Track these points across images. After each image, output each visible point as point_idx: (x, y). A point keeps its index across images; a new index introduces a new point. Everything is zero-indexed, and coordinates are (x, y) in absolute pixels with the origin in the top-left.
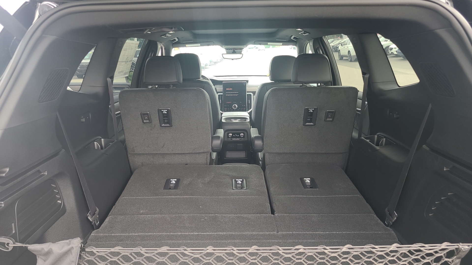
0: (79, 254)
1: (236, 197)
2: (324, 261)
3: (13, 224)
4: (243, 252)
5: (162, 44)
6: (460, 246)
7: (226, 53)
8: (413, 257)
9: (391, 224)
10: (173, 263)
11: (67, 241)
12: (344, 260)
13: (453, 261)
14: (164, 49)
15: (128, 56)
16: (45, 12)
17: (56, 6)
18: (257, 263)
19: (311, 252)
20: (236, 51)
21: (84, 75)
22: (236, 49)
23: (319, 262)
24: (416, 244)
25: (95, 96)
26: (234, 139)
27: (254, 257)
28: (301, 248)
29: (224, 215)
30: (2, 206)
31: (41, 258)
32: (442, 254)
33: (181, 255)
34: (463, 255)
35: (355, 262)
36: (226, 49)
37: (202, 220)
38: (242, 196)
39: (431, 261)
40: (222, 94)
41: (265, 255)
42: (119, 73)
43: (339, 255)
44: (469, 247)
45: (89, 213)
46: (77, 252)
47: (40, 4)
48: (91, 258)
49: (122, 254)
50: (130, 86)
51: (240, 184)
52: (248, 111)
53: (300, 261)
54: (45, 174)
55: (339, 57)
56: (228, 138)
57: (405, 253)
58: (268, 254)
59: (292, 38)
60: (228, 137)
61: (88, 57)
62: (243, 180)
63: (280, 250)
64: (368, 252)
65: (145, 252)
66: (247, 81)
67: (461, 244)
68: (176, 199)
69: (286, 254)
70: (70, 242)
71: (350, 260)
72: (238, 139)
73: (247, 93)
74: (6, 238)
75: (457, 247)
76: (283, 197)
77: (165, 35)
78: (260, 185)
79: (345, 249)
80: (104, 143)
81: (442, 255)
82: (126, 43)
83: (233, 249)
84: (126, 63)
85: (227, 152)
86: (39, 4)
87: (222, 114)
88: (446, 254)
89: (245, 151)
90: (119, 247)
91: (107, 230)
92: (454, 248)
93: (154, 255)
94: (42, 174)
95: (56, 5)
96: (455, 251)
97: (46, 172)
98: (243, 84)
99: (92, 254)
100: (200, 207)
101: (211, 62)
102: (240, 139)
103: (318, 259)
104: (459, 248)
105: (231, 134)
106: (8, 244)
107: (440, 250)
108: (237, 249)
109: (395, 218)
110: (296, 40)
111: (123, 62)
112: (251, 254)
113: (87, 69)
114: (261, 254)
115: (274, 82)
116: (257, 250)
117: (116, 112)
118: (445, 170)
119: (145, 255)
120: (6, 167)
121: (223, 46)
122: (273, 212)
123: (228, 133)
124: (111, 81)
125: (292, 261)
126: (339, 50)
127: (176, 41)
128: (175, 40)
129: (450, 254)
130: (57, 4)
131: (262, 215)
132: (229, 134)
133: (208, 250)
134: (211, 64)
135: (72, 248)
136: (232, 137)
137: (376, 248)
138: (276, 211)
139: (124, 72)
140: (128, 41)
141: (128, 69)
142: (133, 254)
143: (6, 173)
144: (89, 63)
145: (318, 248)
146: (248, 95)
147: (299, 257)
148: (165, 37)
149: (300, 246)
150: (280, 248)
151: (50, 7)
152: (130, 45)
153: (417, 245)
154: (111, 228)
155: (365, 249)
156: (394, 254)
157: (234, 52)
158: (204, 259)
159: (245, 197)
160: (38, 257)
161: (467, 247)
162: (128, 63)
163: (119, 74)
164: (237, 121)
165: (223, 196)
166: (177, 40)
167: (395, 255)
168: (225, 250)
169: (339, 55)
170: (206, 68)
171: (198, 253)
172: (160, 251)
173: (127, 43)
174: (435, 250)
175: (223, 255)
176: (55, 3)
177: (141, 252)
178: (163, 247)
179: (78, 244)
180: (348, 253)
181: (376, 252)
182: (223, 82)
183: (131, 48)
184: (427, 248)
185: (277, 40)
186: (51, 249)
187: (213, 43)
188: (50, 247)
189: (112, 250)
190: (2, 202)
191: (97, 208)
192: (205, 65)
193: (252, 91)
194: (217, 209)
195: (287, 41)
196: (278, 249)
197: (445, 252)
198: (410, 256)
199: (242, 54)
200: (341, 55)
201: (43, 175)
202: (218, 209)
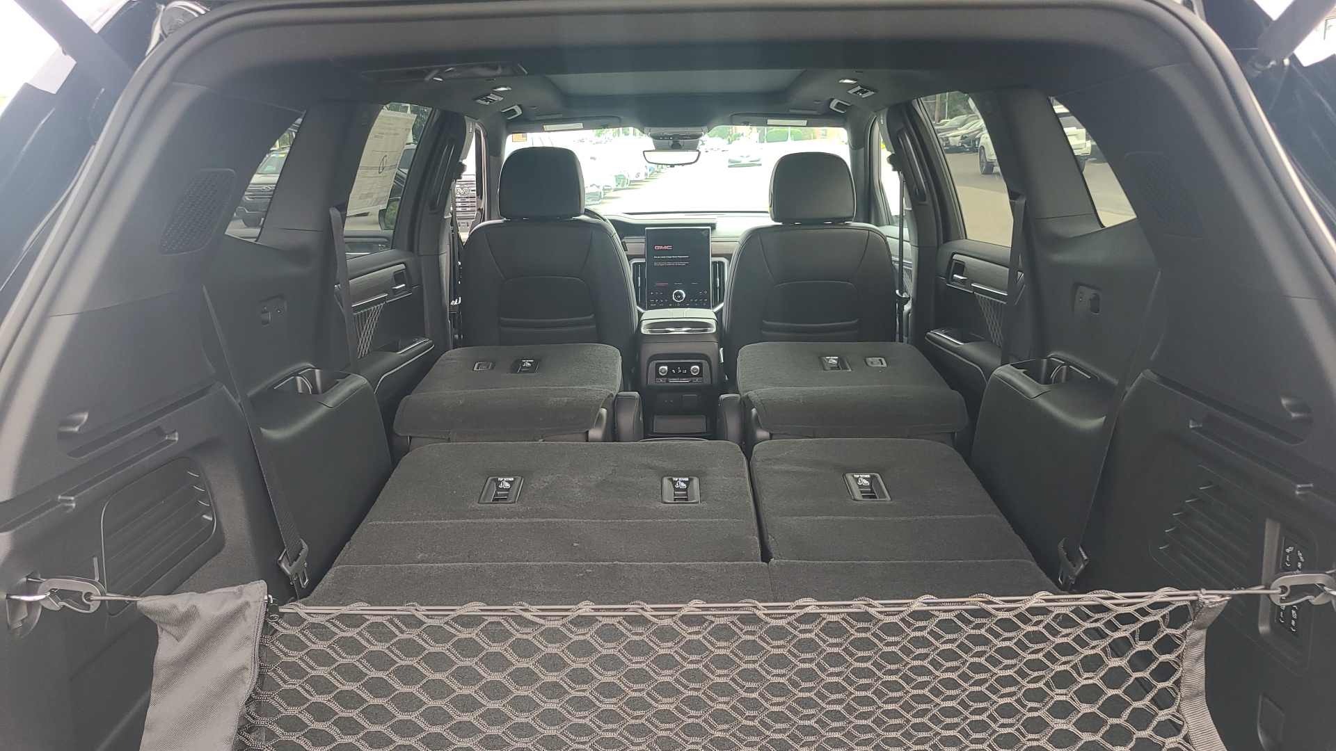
0: (262, 621)
1: (670, 520)
2: (868, 635)
3: (95, 560)
4: (667, 615)
5: (479, 123)
6: (1202, 596)
7: (654, 148)
8: (1087, 625)
9: (1073, 583)
10: (496, 644)
11: (235, 589)
12: (918, 634)
13: (1184, 634)
14: (484, 136)
15: (387, 154)
16: (176, 28)
17: (203, 12)
18: (703, 641)
19: (833, 614)
20: (681, 142)
21: (263, 219)
22: (683, 137)
23: (855, 638)
24: (1095, 592)
25: (298, 255)
26: (673, 381)
27: (696, 629)
28: (811, 605)
29: (638, 564)
30: (71, 507)
31: (168, 632)
32: (1156, 616)
33: (513, 623)
34: (1209, 617)
35: (945, 639)
36: (655, 137)
37: (577, 575)
38: (687, 518)
39: (1133, 634)
40: (643, 261)
41: (722, 621)
42: (360, 199)
43: (903, 620)
44: (1222, 599)
45: (282, 555)
46: (258, 615)
47: (163, 7)
48: (294, 631)
49: (368, 620)
50: (392, 239)
51: (683, 490)
52: (714, 307)
53: (808, 635)
54: (175, 441)
55: (982, 167)
56: (656, 377)
57: (1065, 615)
58: (730, 619)
59: (833, 105)
60: (658, 376)
61: (275, 169)
62: (691, 480)
63: (758, 609)
64: (975, 613)
65: (427, 616)
66: (713, 226)
67: (1204, 591)
68: (512, 525)
69: (775, 618)
70: (241, 590)
71: (932, 633)
72: (685, 381)
73: (712, 259)
74: (83, 581)
75: (1195, 598)
76: (794, 520)
77: (484, 96)
78: (734, 492)
79: (917, 605)
80: (322, 382)
81: (1158, 618)
82: (378, 117)
83: (642, 609)
84: (381, 171)
85: (656, 416)
86: (161, 7)
87: (640, 314)
88: (1168, 617)
89: (704, 416)
90: (362, 604)
91: (330, 599)
92: (1187, 601)
93: (447, 623)
94: (167, 440)
95: (203, 9)
96: (1190, 609)
97: (177, 434)
98: (702, 234)
99: (296, 620)
100: (575, 544)
101: (619, 178)
102: (690, 379)
103: (852, 631)
104: (1198, 600)
105: (666, 368)
106: (88, 594)
107: (1151, 606)
108: (652, 608)
109: (1082, 567)
110: (842, 112)
111: (372, 168)
112: (688, 620)
113: (271, 201)
114: (713, 619)
115: (780, 224)
116: (702, 611)
117: (354, 302)
118: (1191, 427)
119: (426, 621)
120: (82, 410)
121: (646, 129)
122: (766, 556)
123: (657, 364)
124: (341, 215)
125: (789, 637)
126: (983, 147)
127: (516, 114)
128: (514, 112)
129: (1179, 616)
130: (207, 7)
131: (735, 563)
132: (661, 368)
133: (580, 611)
134: (620, 187)
135: (247, 604)
136: (669, 375)
137: (995, 603)
138: (774, 555)
139: (375, 196)
140: (384, 112)
141: (385, 189)
142: (396, 620)
143: (81, 425)
144: (277, 184)
145: (852, 605)
146: (714, 263)
147: (808, 627)
148: (485, 103)
149: (808, 599)
150: (760, 605)
151: (190, 13)
152: (390, 124)
153: (1097, 593)
154: (341, 594)
155: (968, 605)
156: (1040, 618)
157: (676, 147)
158: (572, 632)
159: (693, 520)
160: (162, 630)
161: (1219, 599)
162: (384, 172)
163: (362, 201)
164: (683, 331)
165: (637, 519)
166: (519, 112)
167: (1042, 621)
168: (625, 610)
169: (981, 162)
170: (605, 198)
171: (557, 618)
172: (463, 612)
173: (382, 116)
174: (1138, 606)
175: (619, 622)
176: (201, 4)
177: (416, 615)
178: (470, 604)
179: (261, 595)
180: (925, 615)
181: (993, 612)
182: (646, 228)
183: (393, 132)
184: (1120, 601)
185: (791, 111)
186: (195, 606)
187: (615, 119)
188: (191, 603)
189: (345, 610)
190: (72, 498)
191: (304, 544)
192: (604, 189)
193: (725, 253)
194: (619, 550)
195: (822, 116)
196: (755, 607)
197: (1166, 611)
198: (1079, 624)
199: (698, 151)
200: (988, 161)
201: (169, 441)
202: (621, 548)
